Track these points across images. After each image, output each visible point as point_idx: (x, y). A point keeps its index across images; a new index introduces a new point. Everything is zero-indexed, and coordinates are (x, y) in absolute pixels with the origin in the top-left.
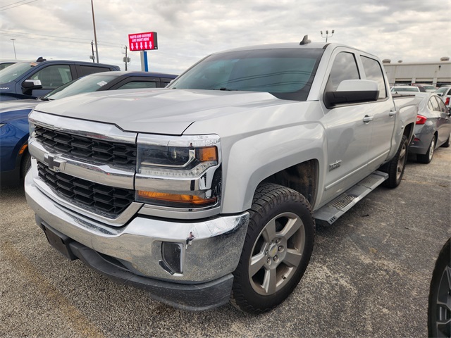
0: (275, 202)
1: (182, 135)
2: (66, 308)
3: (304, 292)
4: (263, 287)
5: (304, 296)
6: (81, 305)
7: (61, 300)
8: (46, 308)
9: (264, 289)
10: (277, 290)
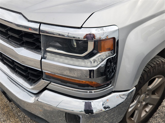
0: (152, 71)
1: (81, 27)
2: (14, 120)
3: (157, 117)
4: (133, 119)
5: (157, 120)
6: (22, 119)
7: (11, 114)
8: (2, 120)
9: (134, 121)
10: (141, 120)
